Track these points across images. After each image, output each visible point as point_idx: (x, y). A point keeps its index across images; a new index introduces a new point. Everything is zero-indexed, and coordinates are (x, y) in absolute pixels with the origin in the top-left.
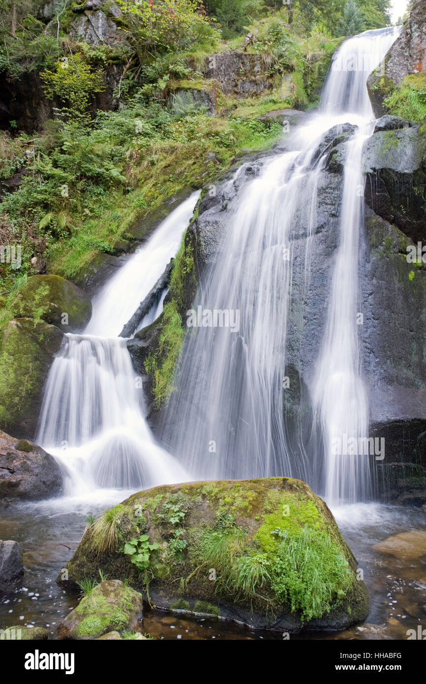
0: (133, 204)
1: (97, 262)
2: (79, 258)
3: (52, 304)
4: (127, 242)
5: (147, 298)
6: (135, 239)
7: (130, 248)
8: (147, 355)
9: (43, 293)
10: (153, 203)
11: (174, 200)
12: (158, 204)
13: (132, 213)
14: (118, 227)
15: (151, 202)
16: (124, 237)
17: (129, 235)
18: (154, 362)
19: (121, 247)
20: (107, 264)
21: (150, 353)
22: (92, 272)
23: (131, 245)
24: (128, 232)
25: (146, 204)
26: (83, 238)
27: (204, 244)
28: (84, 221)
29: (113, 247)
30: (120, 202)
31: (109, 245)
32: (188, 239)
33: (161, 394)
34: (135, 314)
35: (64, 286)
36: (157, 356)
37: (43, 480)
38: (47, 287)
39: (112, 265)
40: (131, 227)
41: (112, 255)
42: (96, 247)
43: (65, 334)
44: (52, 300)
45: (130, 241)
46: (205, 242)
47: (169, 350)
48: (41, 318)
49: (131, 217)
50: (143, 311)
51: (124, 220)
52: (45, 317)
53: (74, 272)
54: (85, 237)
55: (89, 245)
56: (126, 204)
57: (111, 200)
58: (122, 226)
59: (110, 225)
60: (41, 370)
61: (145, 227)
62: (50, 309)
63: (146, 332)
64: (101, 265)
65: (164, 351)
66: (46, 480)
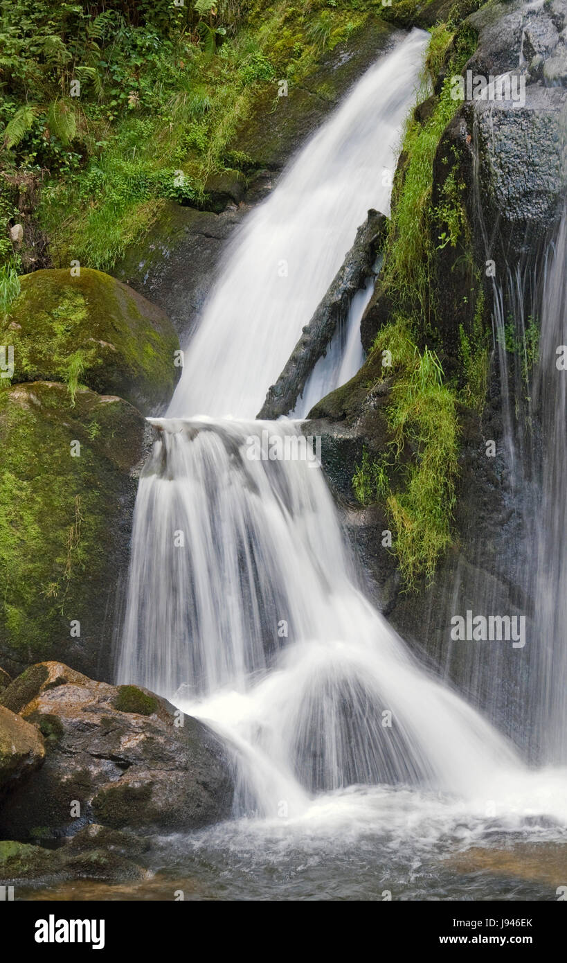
0: (241, 73)
1: (167, 230)
2: (119, 221)
3: (103, 344)
4: (238, 173)
5: (318, 317)
6: (258, 166)
7: (245, 190)
8: (359, 460)
9: (73, 317)
10: (290, 68)
11: (345, 57)
12: (306, 71)
13: (241, 98)
14: (209, 133)
15: (286, 65)
16: (227, 160)
17: (240, 155)
18: (381, 476)
19: (225, 187)
20: (194, 233)
21: (366, 456)
22: (157, 256)
23: (248, 181)
24: (237, 148)
25: (273, 72)
26: (121, 168)
27: (499, 171)
28: (113, 123)
29: (202, 188)
30: (206, 70)
31: (192, 184)
32: (445, 160)
33: (414, 554)
34: (294, 359)
35: (115, 294)
36: (391, 460)
37: (201, 778)
38: (81, 301)
39: (208, 236)
40: (242, 133)
41: (201, 210)
42: (160, 191)
43: (148, 419)
44: (100, 334)
45: (243, 170)
46: (501, 167)
47: (424, 445)
48: (82, 380)
49: (240, 106)
50: (313, 351)
51: (222, 117)
52: (90, 378)
53: (112, 258)
54: (128, 167)
55: (139, 186)
56: (219, 74)
57: (181, 64)
58: (219, 133)
59: (188, 132)
60: (105, 512)
61: (278, 134)
62: (100, 356)
63: (342, 402)
64: (180, 236)
65: (407, 448)
66: (208, 780)
